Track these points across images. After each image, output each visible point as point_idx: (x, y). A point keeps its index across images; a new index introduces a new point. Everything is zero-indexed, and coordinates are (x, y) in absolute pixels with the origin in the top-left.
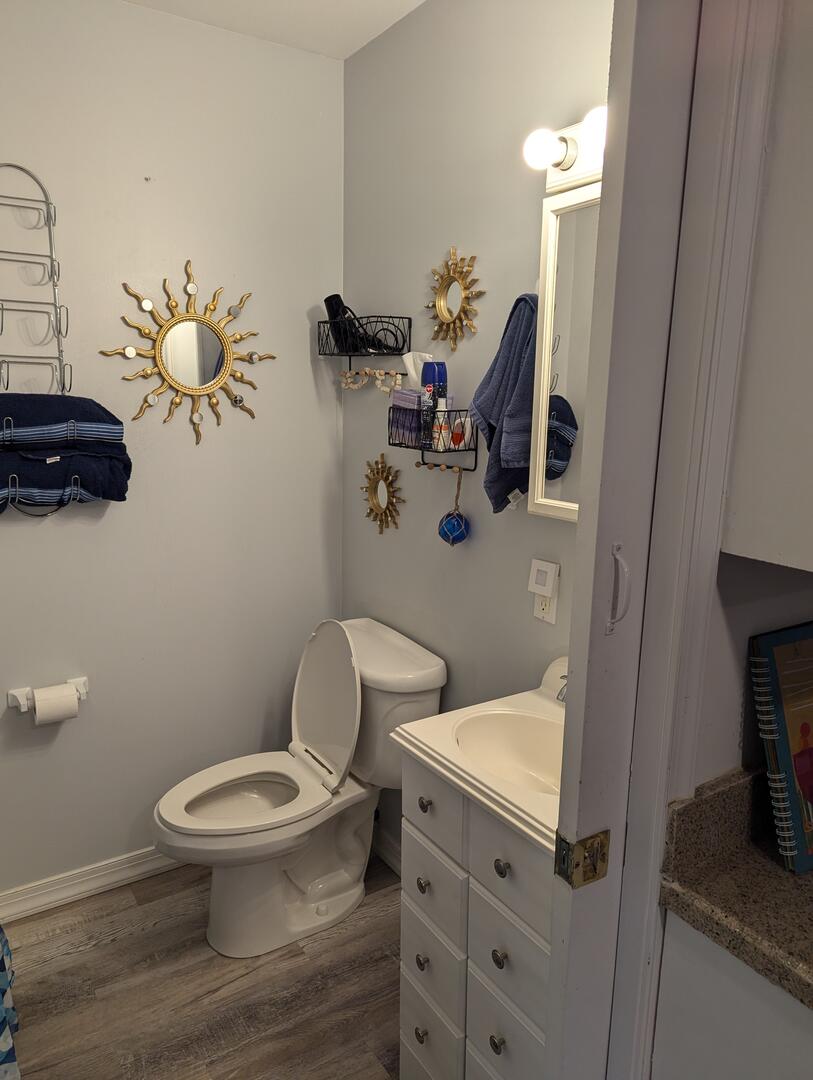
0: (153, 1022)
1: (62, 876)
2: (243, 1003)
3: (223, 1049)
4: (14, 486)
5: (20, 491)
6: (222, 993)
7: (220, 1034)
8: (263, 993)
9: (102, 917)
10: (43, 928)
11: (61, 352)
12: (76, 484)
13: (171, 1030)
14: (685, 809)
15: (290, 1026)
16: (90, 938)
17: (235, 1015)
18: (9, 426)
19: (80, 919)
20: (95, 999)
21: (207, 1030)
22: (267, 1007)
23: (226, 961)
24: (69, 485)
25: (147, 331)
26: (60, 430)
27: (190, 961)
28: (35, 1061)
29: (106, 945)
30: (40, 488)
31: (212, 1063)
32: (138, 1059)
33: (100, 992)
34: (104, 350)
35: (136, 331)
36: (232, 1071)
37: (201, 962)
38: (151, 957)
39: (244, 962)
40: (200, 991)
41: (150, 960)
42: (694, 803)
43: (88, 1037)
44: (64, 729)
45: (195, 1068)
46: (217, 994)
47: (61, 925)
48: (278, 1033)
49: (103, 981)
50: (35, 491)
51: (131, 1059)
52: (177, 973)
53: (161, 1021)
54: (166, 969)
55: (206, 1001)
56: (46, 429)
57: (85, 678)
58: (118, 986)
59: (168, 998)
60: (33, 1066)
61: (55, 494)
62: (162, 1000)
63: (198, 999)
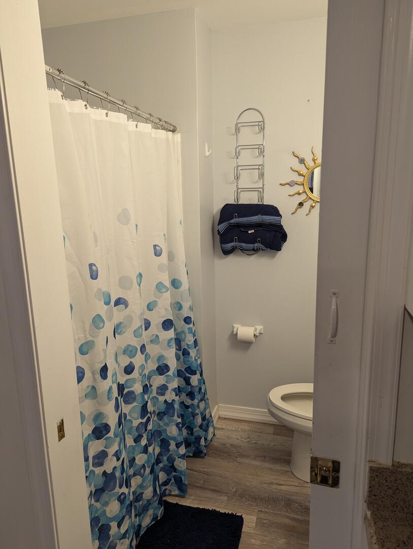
0: (250, 482)
1: (247, 408)
2: (288, 496)
3: (268, 509)
4: (236, 242)
5: (237, 244)
6: (283, 488)
7: (271, 503)
8: (299, 498)
9: (257, 432)
10: (235, 426)
11: (263, 185)
12: (259, 242)
13: (254, 489)
14: (378, 469)
15: (301, 519)
16: (248, 438)
17: (282, 499)
18: (236, 218)
19: (249, 429)
20: (236, 460)
21: (267, 498)
22: (297, 505)
23: (293, 476)
24: (256, 243)
25: (301, 173)
26: (256, 219)
27: (278, 467)
28: (206, 470)
29: (252, 443)
30: (245, 243)
31: (261, 511)
32: (236, 492)
33: (239, 459)
34: (281, 183)
35: (297, 173)
36: (266, 520)
37: (283, 470)
38: (265, 457)
39: (299, 481)
40: (275, 481)
41: (264, 458)
42: (389, 469)
43: (226, 472)
44: (252, 346)
45: (254, 509)
46: (280, 486)
47: (242, 428)
48: (294, 518)
49: (243, 456)
50: (243, 244)
51: (234, 490)
52: (270, 469)
53: (253, 483)
54: (267, 465)
55: (275, 486)
56: (249, 219)
57: (262, 327)
58: (246, 461)
59: (261, 476)
60: (204, 471)
61: (251, 246)
62: (258, 476)
63: (272, 483)
